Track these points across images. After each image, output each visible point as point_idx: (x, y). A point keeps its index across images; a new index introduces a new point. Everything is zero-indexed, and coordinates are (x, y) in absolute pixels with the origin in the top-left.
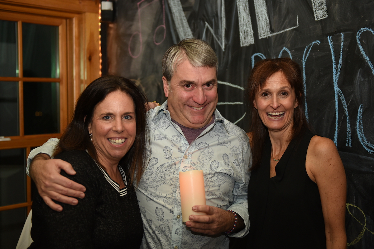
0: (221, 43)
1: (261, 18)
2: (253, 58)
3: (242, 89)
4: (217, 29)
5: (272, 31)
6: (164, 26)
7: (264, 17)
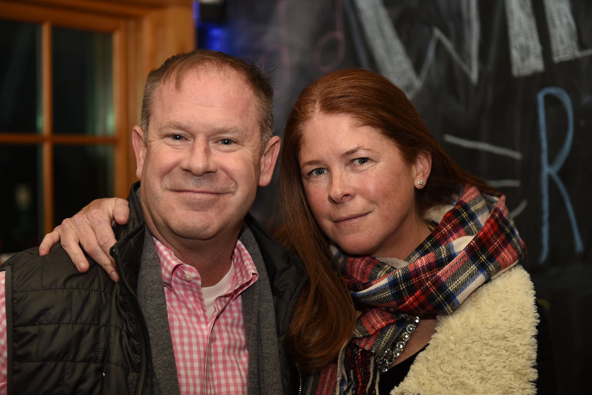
0: (470, 68)
1: (557, 22)
2: (540, 97)
3: (517, 155)
4: (460, 41)
5: (582, 46)
6: (339, 35)
7: (564, 20)
